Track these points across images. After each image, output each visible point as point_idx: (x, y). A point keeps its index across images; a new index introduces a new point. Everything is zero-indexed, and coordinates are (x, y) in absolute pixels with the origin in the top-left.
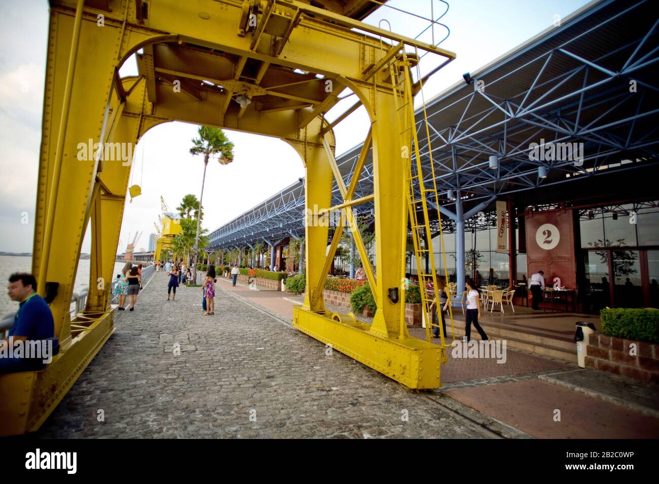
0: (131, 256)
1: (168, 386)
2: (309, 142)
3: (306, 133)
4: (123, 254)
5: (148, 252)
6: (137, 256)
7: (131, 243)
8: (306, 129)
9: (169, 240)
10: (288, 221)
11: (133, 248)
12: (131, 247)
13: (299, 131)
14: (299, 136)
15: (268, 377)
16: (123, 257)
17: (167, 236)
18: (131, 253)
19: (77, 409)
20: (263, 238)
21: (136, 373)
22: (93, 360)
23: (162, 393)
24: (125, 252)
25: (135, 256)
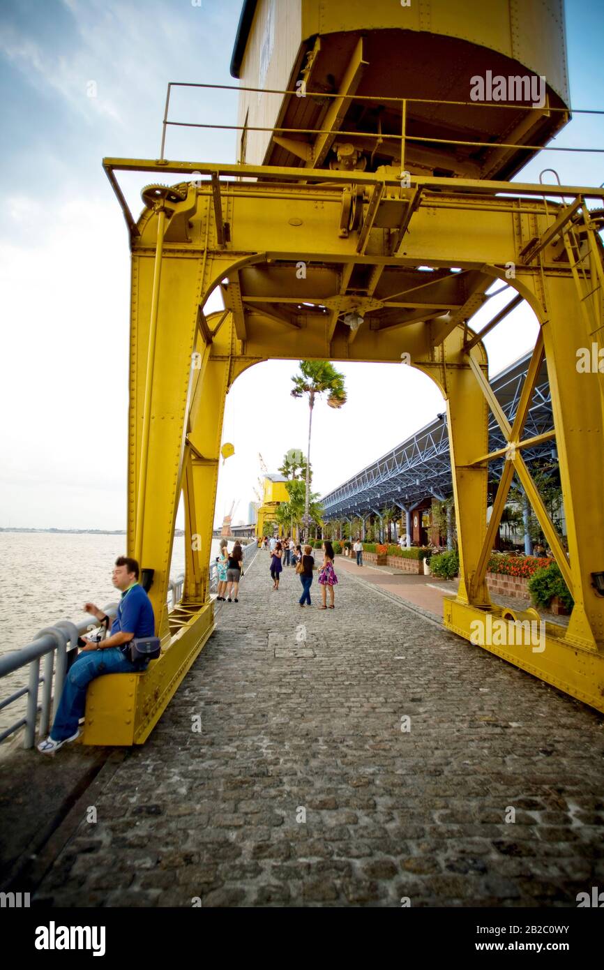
0: (229, 532)
1: (282, 703)
2: (449, 364)
3: (443, 351)
4: (220, 528)
5: (248, 526)
6: (235, 531)
7: (227, 514)
8: (443, 346)
9: (272, 509)
10: (426, 476)
11: (230, 520)
12: (228, 519)
13: (432, 351)
14: (433, 356)
15: (413, 700)
16: (220, 532)
17: (269, 503)
18: (228, 527)
19: (181, 722)
20: (393, 501)
21: (243, 683)
22: (195, 663)
23: (275, 712)
24: (222, 526)
25: (233, 531)
